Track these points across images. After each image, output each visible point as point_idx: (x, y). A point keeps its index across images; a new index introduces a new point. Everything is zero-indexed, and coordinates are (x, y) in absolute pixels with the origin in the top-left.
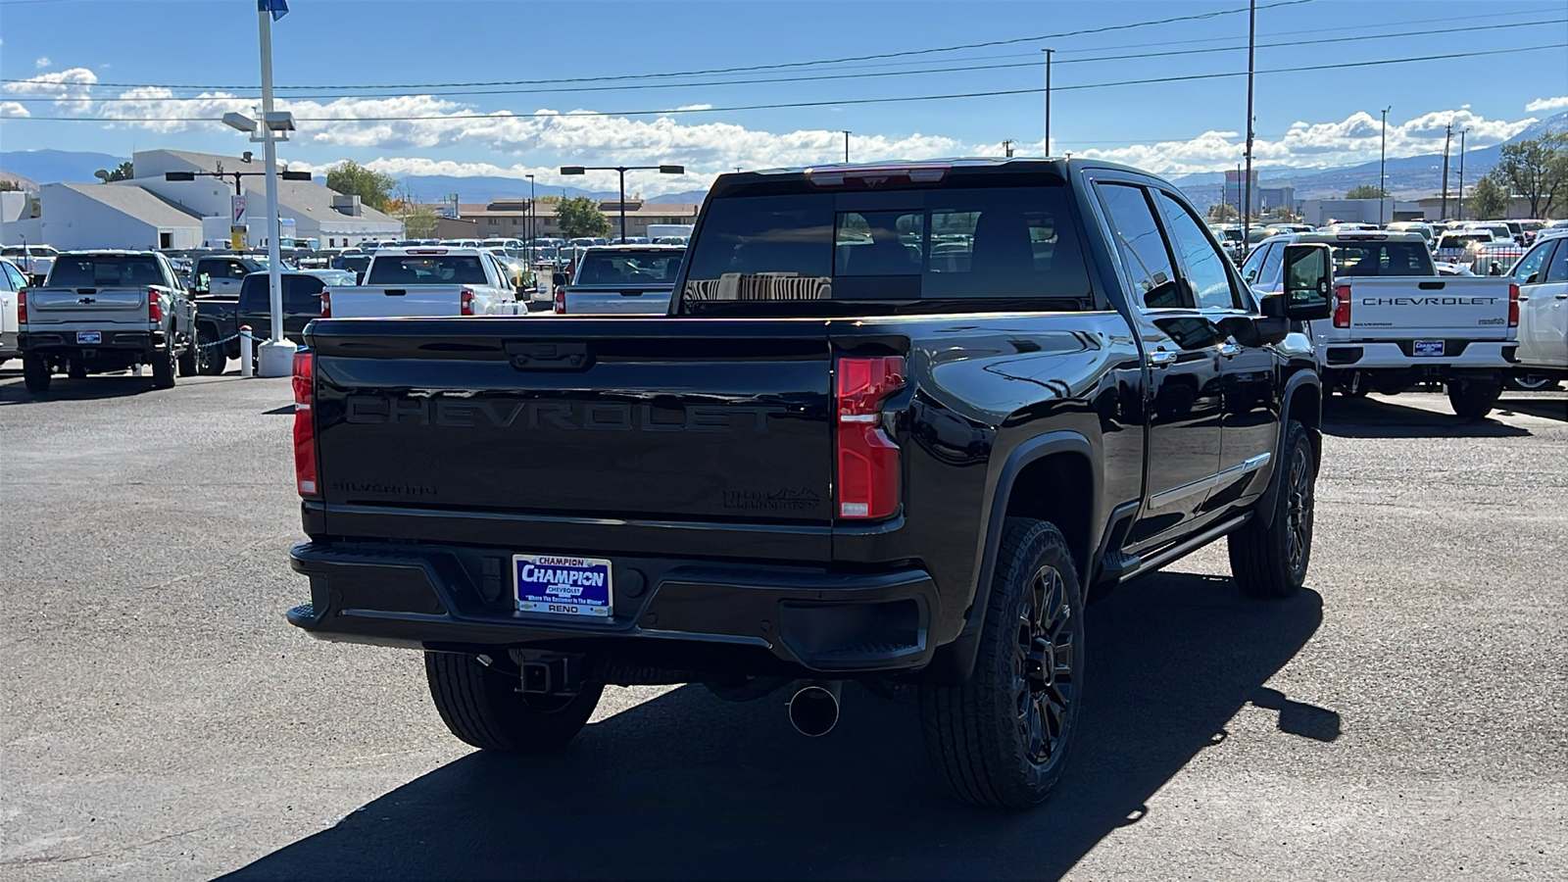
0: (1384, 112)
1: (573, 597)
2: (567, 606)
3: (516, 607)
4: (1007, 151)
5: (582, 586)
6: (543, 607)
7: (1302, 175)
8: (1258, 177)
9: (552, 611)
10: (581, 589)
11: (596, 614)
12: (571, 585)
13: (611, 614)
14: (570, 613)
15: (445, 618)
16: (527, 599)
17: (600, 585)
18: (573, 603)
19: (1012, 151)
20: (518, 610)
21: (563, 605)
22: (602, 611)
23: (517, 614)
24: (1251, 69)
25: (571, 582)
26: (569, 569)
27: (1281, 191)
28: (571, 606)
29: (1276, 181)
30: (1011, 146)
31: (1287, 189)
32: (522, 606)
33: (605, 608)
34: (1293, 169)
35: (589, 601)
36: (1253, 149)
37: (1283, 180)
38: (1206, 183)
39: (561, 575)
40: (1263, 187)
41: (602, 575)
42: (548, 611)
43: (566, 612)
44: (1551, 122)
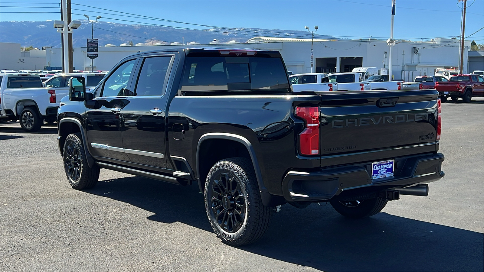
1: (384, 172)
2: (384, 175)
3: (372, 178)
5: (387, 169)
6: (378, 177)
9: (381, 177)
10: (386, 170)
11: (390, 176)
12: (384, 169)
14: (385, 177)
16: (375, 176)
17: (391, 167)
18: (384, 174)
21: (382, 175)
23: (372, 181)
25: (384, 168)
26: (384, 164)
32: (374, 178)
33: (392, 174)
35: (388, 173)
39: (382, 166)
41: (392, 164)
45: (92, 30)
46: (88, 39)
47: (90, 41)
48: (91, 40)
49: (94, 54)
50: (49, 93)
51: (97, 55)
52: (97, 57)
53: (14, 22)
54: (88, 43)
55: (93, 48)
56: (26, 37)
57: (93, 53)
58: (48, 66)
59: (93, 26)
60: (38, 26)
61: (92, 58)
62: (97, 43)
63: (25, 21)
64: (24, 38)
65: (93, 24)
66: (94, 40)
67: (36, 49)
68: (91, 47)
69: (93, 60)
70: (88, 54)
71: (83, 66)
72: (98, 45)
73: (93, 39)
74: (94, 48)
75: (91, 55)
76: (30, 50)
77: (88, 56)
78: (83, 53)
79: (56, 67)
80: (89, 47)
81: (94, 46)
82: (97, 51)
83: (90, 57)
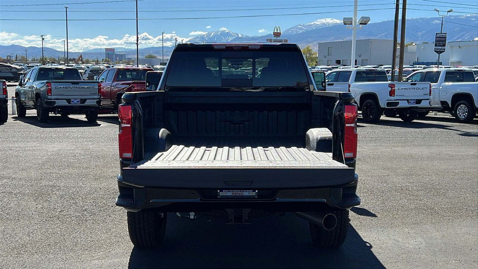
0: (163, 33)
3: (218, 194)
4: (42, 38)
7: (128, 50)
8: (115, 50)
9: (233, 195)
11: (251, 195)
13: (257, 194)
14: (241, 195)
15: (198, 200)
16: (223, 192)
19: (44, 39)
20: (220, 195)
21: (237, 193)
22: (254, 194)
23: (219, 197)
24: (137, 18)
27: (122, 55)
28: (241, 193)
29: (120, 52)
30: (43, 37)
31: (124, 54)
34: (125, 49)
35: (247, 191)
36: (138, 42)
37: (122, 52)
38: (99, 52)
40: (117, 54)
42: (231, 195)
43: (239, 195)
44: (196, 39)
45: (442, 24)
46: (436, 34)
47: (438, 35)
48: (440, 34)
49: (442, 49)
50: (389, 87)
51: (444, 49)
52: (445, 51)
53: (411, 19)
54: (436, 37)
55: (440, 43)
56: (420, 33)
57: (440, 48)
58: (417, 61)
59: (443, 20)
60: (433, 22)
61: (439, 52)
62: (446, 37)
63: (420, 18)
64: (418, 34)
65: (443, 18)
66: (443, 34)
67: (414, 44)
68: (439, 42)
69: (440, 54)
70: (435, 49)
71: (449, 61)
72: (446, 39)
73: (441, 33)
74: (442, 43)
75: (438, 50)
76: (408, 46)
77: (435, 51)
78: (450, 47)
79: (423, 62)
80: (436, 42)
81: (442, 40)
82: (444, 45)
83: (437, 52)
